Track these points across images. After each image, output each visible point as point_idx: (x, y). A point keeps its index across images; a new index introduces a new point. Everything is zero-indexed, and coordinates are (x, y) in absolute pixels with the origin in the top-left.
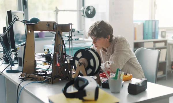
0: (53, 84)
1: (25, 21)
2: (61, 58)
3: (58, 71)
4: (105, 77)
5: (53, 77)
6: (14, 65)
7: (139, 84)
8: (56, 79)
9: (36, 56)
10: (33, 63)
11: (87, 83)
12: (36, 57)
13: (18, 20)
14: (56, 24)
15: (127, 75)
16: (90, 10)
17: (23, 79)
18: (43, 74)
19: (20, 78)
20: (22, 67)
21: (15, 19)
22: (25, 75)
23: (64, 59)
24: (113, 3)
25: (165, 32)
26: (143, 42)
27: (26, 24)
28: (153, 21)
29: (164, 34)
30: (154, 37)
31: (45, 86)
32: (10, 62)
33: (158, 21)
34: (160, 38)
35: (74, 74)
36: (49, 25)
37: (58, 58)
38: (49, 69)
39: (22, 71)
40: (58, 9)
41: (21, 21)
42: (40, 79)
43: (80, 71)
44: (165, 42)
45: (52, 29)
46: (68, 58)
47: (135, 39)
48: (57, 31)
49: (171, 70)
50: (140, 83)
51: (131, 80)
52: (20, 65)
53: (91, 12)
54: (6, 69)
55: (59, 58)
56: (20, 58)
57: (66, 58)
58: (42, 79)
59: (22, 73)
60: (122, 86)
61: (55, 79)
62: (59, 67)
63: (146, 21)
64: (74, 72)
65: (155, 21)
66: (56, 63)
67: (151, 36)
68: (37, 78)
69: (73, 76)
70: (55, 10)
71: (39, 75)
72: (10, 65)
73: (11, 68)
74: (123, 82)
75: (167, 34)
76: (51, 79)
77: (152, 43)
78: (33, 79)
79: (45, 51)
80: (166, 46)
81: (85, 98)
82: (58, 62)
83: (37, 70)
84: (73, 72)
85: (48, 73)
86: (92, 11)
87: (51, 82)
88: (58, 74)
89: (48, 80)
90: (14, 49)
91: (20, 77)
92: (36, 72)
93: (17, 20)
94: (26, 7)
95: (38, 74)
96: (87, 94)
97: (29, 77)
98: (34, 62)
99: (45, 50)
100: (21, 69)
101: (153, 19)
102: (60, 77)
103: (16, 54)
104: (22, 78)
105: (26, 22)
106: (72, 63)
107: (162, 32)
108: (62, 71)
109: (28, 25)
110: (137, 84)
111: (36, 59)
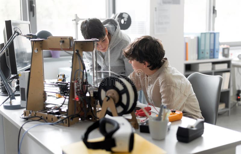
0: (69, 126)
1: (30, 35)
2: (81, 89)
3: (77, 108)
4: (143, 115)
5: (70, 116)
6: (15, 98)
7: (192, 127)
8: (74, 119)
9: (45, 85)
10: (42, 96)
11: (118, 128)
12: (45, 87)
13: (21, 34)
14: (73, 41)
15: (176, 112)
16: (123, 18)
17: (27, 120)
18: (55, 111)
19: (23, 118)
20: (26, 102)
21: (15, 32)
22: (30, 113)
23: (85, 91)
24: (156, 8)
25: (228, 49)
26: (198, 64)
27: (31, 40)
28: (211, 33)
29: (226, 52)
30: (212, 57)
31: (58, 130)
32: (10, 94)
33: (219, 33)
34: (221, 58)
35: (100, 112)
36: (63, 42)
37: (77, 89)
38: (63, 104)
39: (25, 107)
40: (78, 18)
41: (25, 36)
42: (51, 119)
43: (107, 108)
44: (228, 62)
45: (69, 48)
46: (91, 89)
47: (186, 59)
48: (75, 49)
49: (236, 101)
50: (194, 126)
51: (182, 119)
52: (23, 99)
53: (125, 22)
54: (3, 103)
55: (79, 90)
56: (23, 90)
57: (89, 88)
58: (53, 119)
59: (25, 109)
60: (169, 129)
61: (72, 118)
62: (78, 101)
63: (202, 34)
64: (100, 109)
65: (214, 34)
66: (73, 97)
67: (208, 55)
68: (47, 118)
69: (98, 115)
70: (74, 18)
71: (50, 113)
72: (9, 99)
73: (11, 102)
74: (169, 123)
75: (230, 52)
76: (67, 119)
77: (211, 64)
78: (41, 119)
79: (59, 78)
80: (229, 69)
81: (114, 149)
82: (77, 95)
83: (47, 106)
84: (98, 109)
85: (63, 110)
86: (126, 20)
87: (66, 123)
88: (77, 113)
89: (62, 121)
90: (15, 75)
91: (23, 116)
92: (45, 109)
93: (18, 34)
94: (33, 15)
95: (48, 112)
96: (118, 143)
97: (35, 116)
98: (44, 94)
99: (60, 76)
100: (24, 104)
101: (211, 31)
102: (79, 116)
103: (18, 83)
104: (25, 117)
105: (31, 37)
106: (97, 95)
107: (224, 49)
108: (82, 107)
109: (34, 42)
110: (189, 127)
111: (45, 90)
